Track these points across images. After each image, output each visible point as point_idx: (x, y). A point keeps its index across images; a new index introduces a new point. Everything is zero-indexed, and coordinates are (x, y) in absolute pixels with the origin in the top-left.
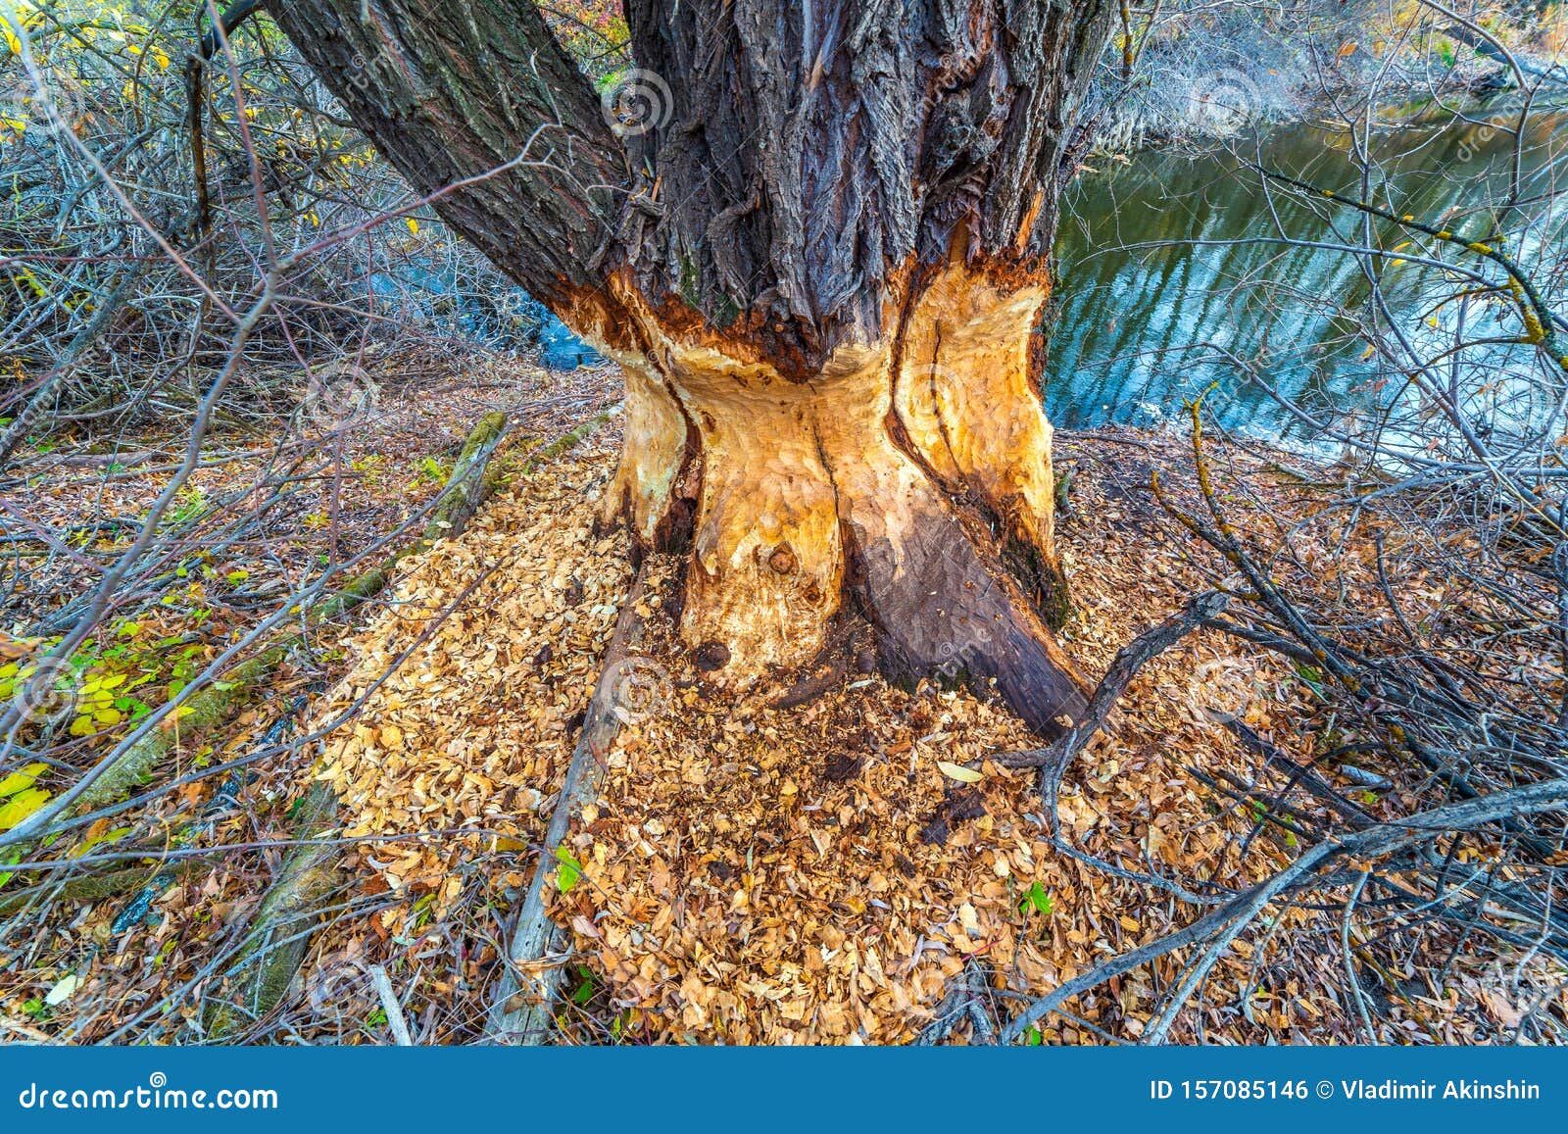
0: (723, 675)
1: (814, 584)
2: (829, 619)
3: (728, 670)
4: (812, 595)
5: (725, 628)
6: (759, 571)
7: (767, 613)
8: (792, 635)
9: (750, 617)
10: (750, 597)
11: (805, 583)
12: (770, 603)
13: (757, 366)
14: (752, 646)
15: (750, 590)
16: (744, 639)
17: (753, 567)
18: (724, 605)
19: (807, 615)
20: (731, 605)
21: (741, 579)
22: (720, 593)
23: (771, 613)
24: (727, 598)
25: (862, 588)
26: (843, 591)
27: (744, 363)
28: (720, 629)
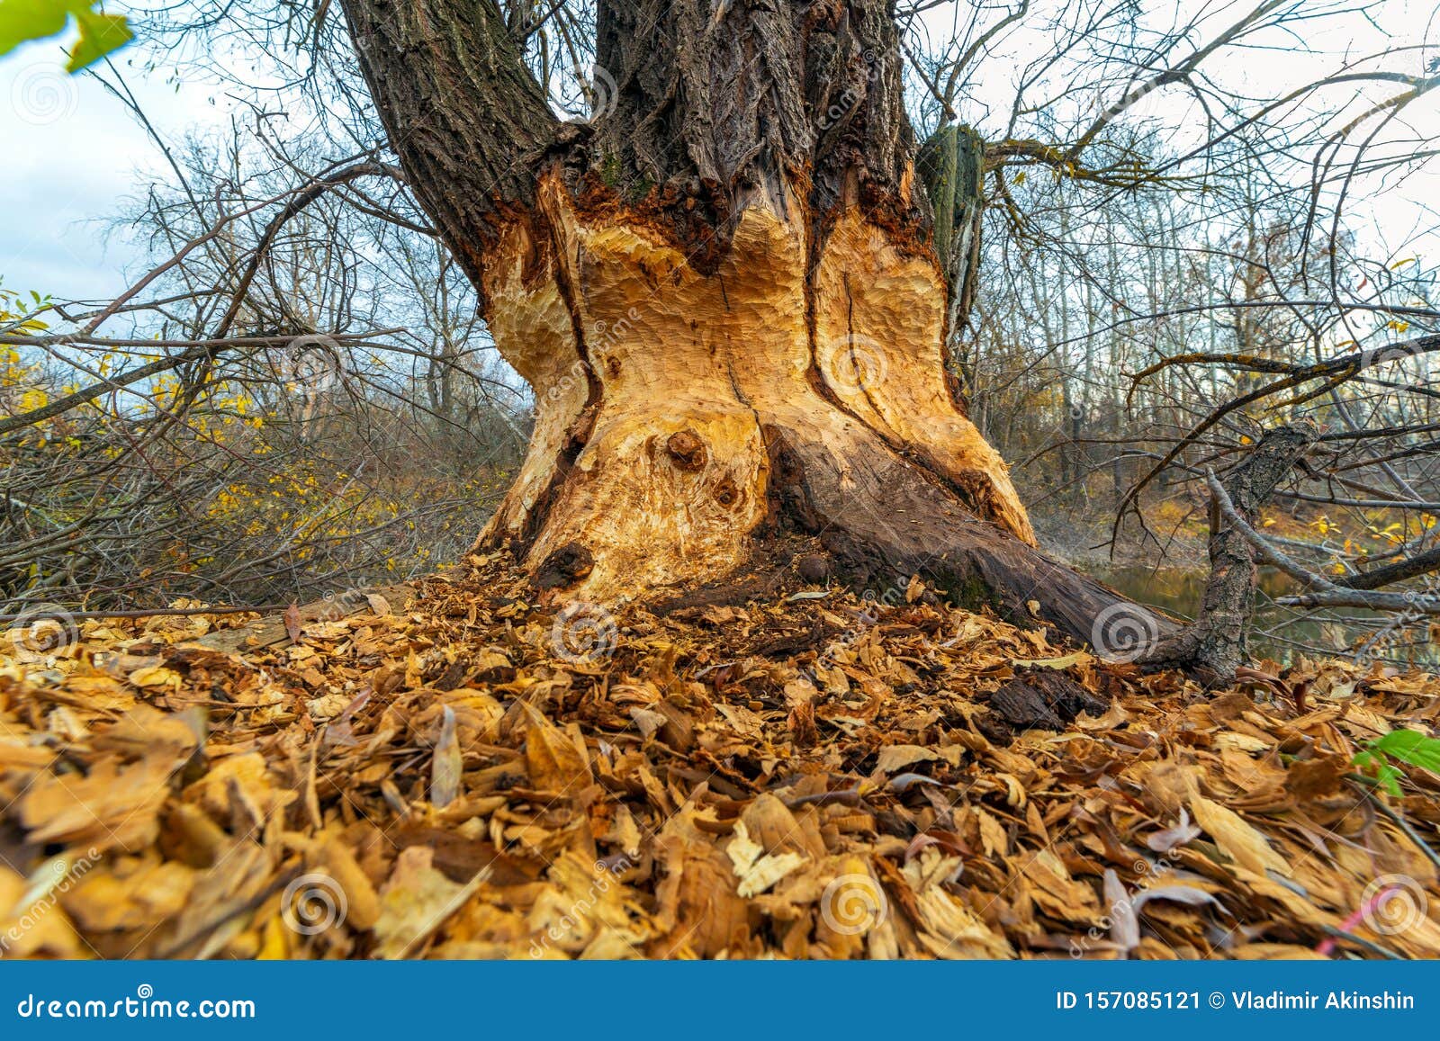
0: (577, 598)
1: (728, 477)
2: (752, 533)
3: (585, 589)
4: (726, 494)
5: (593, 536)
6: (653, 466)
7: (657, 523)
8: (695, 554)
9: (633, 527)
10: (636, 501)
11: (718, 476)
12: (665, 512)
13: (667, 252)
14: (632, 561)
15: (636, 490)
16: (622, 553)
17: (644, 461)
18: (597, 507)
19: (720, 526)
20: (607, 506)
21: (626, 471)
22: (593, 491)
23: (665, 525)
24: (603, 496)
25: (797, 490)
26: (771, 495)
27: (656, 245)
28: (585, 536)
